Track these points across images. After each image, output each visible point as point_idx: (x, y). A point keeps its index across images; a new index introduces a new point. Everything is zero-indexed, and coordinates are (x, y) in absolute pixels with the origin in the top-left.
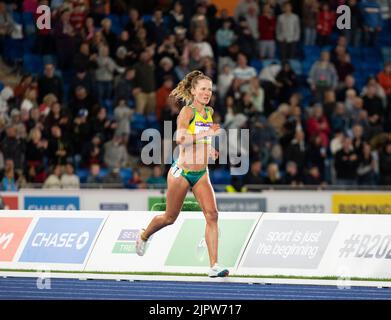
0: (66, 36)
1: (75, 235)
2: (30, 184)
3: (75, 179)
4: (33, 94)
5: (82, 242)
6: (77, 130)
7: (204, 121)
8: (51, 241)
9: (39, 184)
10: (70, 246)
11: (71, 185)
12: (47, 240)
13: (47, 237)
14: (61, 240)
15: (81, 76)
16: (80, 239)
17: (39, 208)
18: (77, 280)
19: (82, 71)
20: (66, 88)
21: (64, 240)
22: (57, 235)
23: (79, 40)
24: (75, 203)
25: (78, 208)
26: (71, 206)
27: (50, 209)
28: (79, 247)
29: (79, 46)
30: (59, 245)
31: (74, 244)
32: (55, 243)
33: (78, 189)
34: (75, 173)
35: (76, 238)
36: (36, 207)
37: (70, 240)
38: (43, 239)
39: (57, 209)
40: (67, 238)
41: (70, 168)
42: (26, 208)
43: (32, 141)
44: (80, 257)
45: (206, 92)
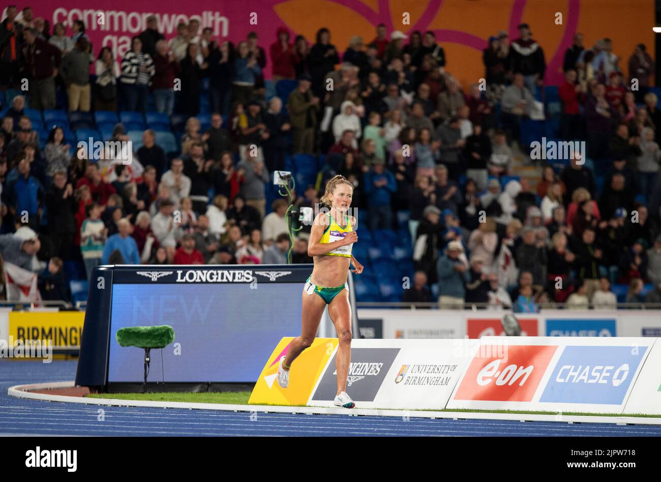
0: (600, 117)
1: (611, 368)
2: (554, 304)
3: (610, 297)
4: (557, 189)
5: (620, 377)
6: (612, 235)
7: (342, 231)
8: (579, 376)
9: (560, 304)
10: (605, 382)
11: (606, 304)
12: (576, 374)
13: (575, 370)
14: (593, 374)
15: (620, 165)
16: (617, 372)
17: (564, 334)
18: (614, 425)
19: (620, 160)
20: (599, 181)
21: (598, 374)
22: (588, 368)
23: (616, 119)
24: (610, 328)
25: (613, 334)
26: (605, 332)
27: (578, 335)
28: (616, 383)
29: (615, 127)
30: (591, 381)
31: (610, 379)
32: (585, 378)
33: (615, 311)
34: (610, 290)
35: (612, 372)
36: (560, 333)
37: (605, 374)
38: (571, 373)
39: (587, 335)
40: (601, 372)
41: (605, 283)
42: (548, 334)
43: (554, 250)
44: (618, 396)
45: (344, 198)
